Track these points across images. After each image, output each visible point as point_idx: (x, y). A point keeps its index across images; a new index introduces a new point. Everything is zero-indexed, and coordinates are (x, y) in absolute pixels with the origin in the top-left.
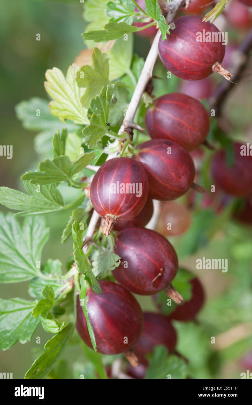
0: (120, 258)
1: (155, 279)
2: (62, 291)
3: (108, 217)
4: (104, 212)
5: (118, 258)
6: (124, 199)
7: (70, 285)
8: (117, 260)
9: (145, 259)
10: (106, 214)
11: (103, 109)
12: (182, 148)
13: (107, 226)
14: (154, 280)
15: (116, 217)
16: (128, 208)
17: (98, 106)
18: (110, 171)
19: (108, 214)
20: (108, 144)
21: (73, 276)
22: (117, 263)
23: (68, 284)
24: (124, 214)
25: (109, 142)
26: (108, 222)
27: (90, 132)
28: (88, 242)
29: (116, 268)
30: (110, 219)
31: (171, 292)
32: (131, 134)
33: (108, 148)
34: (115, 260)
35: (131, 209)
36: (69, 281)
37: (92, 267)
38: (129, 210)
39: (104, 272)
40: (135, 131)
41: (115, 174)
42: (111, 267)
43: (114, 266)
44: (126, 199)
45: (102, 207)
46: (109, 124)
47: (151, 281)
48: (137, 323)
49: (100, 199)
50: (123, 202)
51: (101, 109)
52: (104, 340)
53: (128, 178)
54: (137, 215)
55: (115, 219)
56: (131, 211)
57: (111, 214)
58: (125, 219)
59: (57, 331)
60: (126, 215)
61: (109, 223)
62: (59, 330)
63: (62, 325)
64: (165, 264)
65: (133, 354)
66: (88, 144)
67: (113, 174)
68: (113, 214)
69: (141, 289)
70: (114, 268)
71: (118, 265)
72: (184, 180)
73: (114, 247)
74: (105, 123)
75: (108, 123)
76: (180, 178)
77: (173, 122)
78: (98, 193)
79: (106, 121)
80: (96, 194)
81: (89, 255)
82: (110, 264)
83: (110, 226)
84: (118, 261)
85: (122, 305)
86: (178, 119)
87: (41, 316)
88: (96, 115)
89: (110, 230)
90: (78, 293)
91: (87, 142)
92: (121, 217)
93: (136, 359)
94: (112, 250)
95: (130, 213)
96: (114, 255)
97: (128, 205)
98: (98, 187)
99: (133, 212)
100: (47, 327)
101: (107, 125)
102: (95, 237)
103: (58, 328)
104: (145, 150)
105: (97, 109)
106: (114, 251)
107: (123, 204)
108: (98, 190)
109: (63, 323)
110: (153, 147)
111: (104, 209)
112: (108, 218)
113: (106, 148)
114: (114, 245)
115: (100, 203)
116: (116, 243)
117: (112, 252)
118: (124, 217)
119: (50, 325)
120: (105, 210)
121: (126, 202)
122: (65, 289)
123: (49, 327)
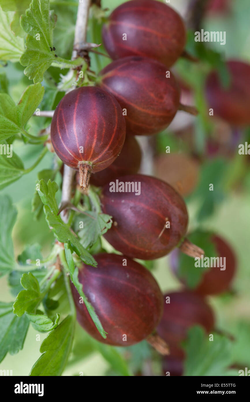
0: (111, 217)
1: (162, 232)
2: (49, 278)
3: (80, 165)
4: (74, 160)
5: (108, 218)
6: (95, 136)
7: (56, 268)
8: (107, 220)
9: (142, 211)
10: (78, 162)
11: (41, 29)
12: (156, 62)
13: (83, 176)
14: (160, 235)
15: (91, 163)
16: (103, 147)
17: (32, 24)
18: (70, 106)
19: (80, 161)
20: (61, 78)
21: (58, 256)
22: (108, 224)
23: (54, 267)
24: (100, 156)
25: (61, 76)
26: (83, 171)
27: (29, 60)
28: (66, 207)
29: (109, 230)
30: (84, 167)
31: (187, 247)
32: (87, 57)
33: (63, 83)
34: (105, 222)
35: (108, 148)
36: (54, 264)
37: (79, 238)
38: (106, 150)
39: (94, 239)
40: (91, 55)
41: (76, 108)
42: (102, 231)
43: (105, 228)
44: (97, 136)
45: (70, 154)
46: (54, 48)
47: (157, 236)
48: (153, 295)
49: (65, 144)
50: (95, 141)
51: (37, 28)
52: (117, 327)
53: (94, 109)
54: (118, 155)
55: (91, 165)
56: (108, 150)
57: (84, 160)
58: (103, 163)
59: (51, 327)
60: (103, 157)
61: (84, 173)
62: (54, 325)
63: (57, 318)
64: (170, 210)
65: (159, 339)
66: (32, 77)
67: (74, 108)
68: (86, 160)
69: (147, 251)
70: (105, 231)
71: (109, 226)
72: (168, 100)
73: (101, 207)
74: (48, 47)
75: (52, 48)
76: (161, 98)
77: (138, 34)
78: (60, 137)
79: (48, 44)
80: (59, 139)
81: (71, 224)
82: (99, 228)
83: (86, 176)
84: (109, 221)
85: (128, 276)
86: (142, 28)
87: (26, 313)
88: (33, 37)
89: (87, 180)
90: (68, 274)
91: (30, 75)
92: (98, 161)
93: (164, 344)
94: (98, 210)
95: (107, 153)
96: (102, 215)
97: (102, 143)
98: (58, 130)
99: (112, 151)
100: (38, 326)
101: (52, 50)
102: (74, 201)
103: (52, 323)
104: (109, 74)
105: (31, 28)
106: (101, 212)
107: (96, 143)
108: (59, 134)
109: (57, 314)
110: (119, 67)
111: (73, 156)
112: (82, 166)
113: (60, 83)
114: (101, 204)
115: (67, 149)
116: (102, 201)
117: (99, 214)
118: (103, 161)
119: (41, 322)
120: (75, 157)
121: (99, 140)
122: (51, 275)
123: (40, 325)
